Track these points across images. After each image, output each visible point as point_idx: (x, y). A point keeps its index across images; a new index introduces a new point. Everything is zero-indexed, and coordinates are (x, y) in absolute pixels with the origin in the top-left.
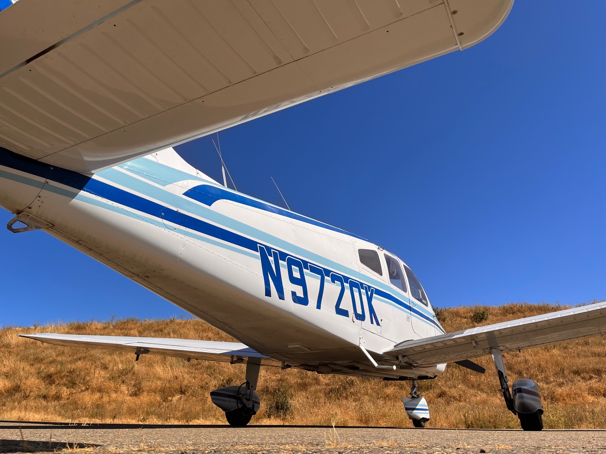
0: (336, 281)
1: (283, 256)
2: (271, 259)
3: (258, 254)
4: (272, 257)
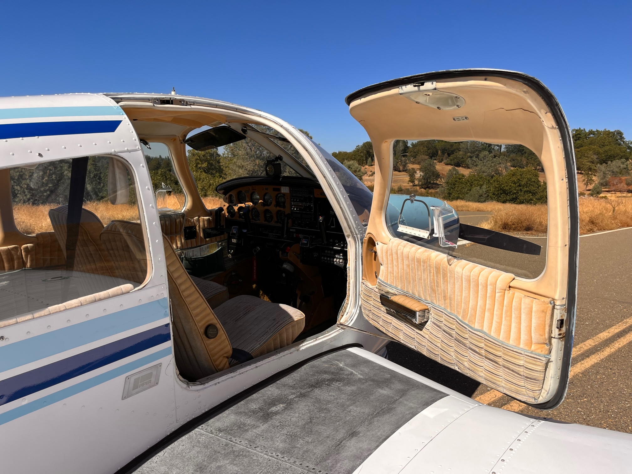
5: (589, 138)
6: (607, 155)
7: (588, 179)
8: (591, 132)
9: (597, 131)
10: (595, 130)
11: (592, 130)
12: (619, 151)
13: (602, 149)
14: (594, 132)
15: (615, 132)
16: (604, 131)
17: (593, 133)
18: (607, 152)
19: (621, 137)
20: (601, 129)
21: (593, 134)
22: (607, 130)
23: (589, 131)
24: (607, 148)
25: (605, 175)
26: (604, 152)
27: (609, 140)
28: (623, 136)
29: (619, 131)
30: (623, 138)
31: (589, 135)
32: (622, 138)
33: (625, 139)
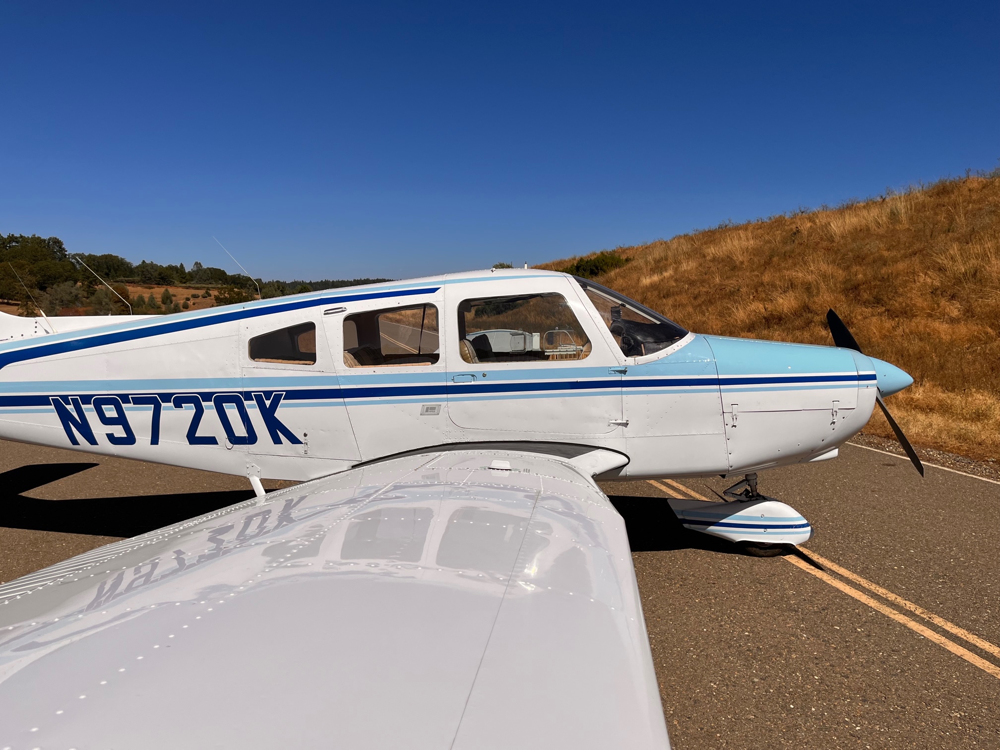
0: (183, 405)
1: (86, 399)
2: (70, 408)
3: (53, 407)
4: (71, 404)
5: (10, 247)
6: (45, 275)
7: (28, 312)
8: (12, 238)
9: (21, 237)
10: (18, 236)
11: (12, 235)
12: (61, 270)
13: (35, 265)
14: (16, 238)
15: (50, 239)
16: (32, 238)
17: (15, 240)
18: (43, 271)
19: (60, 248)
20: (28, 234)
21: (17, 242)
22: (36, 236)
23: (9, 236)
24: (42, 264)
25: (53, 306)
26: (39, 270)
27: (42, 251)
28: (63, 246)
29: (56, 238)
30: (64, 249)
31: (10, 243)
32: (62, 250)
33: (66, 251)
